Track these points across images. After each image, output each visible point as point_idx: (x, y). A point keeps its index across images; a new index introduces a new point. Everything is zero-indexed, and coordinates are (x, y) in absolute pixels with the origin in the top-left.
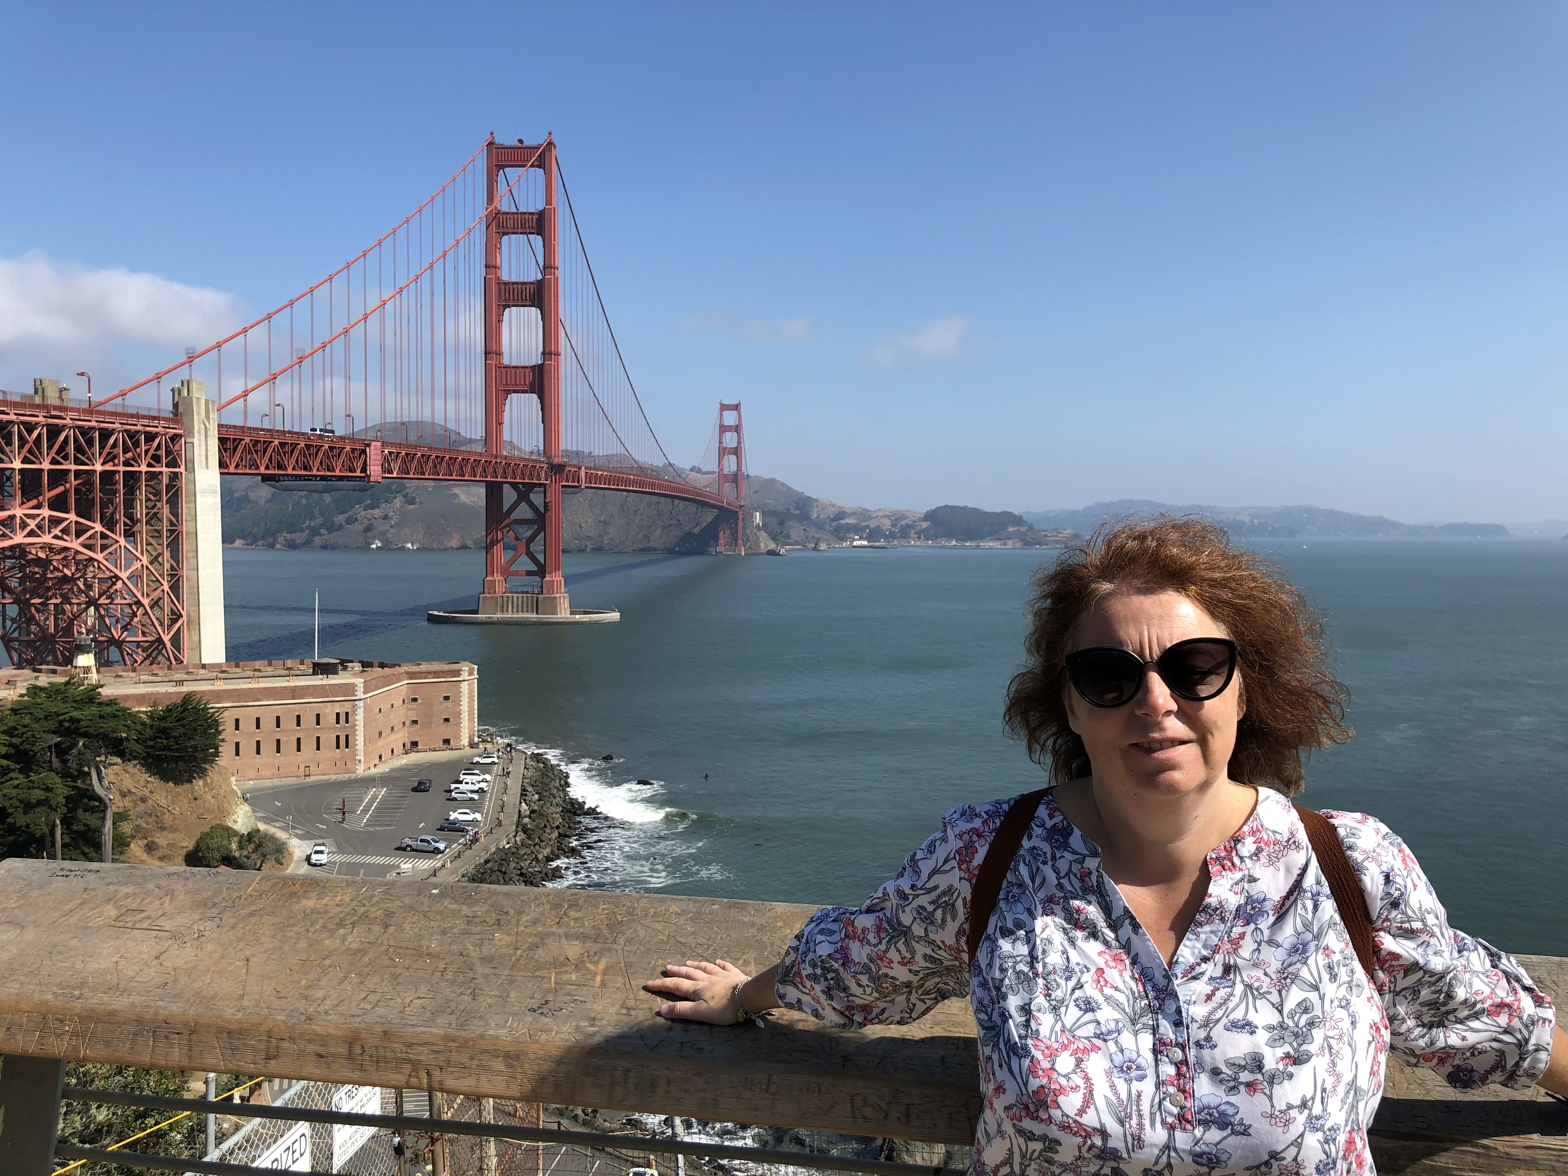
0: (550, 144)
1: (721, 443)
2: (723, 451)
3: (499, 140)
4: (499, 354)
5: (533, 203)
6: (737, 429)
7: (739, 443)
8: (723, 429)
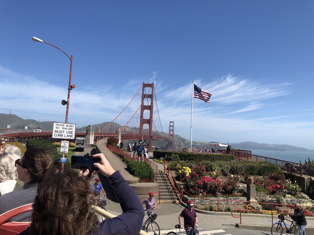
0: (153, 84)
1: (170, 129)
2: (170, 130)
3: (145, 83)
4: (143, 117)
5: (150, 93)
6: (173, 126)
7: (173, 129)
8: (170, 126)
